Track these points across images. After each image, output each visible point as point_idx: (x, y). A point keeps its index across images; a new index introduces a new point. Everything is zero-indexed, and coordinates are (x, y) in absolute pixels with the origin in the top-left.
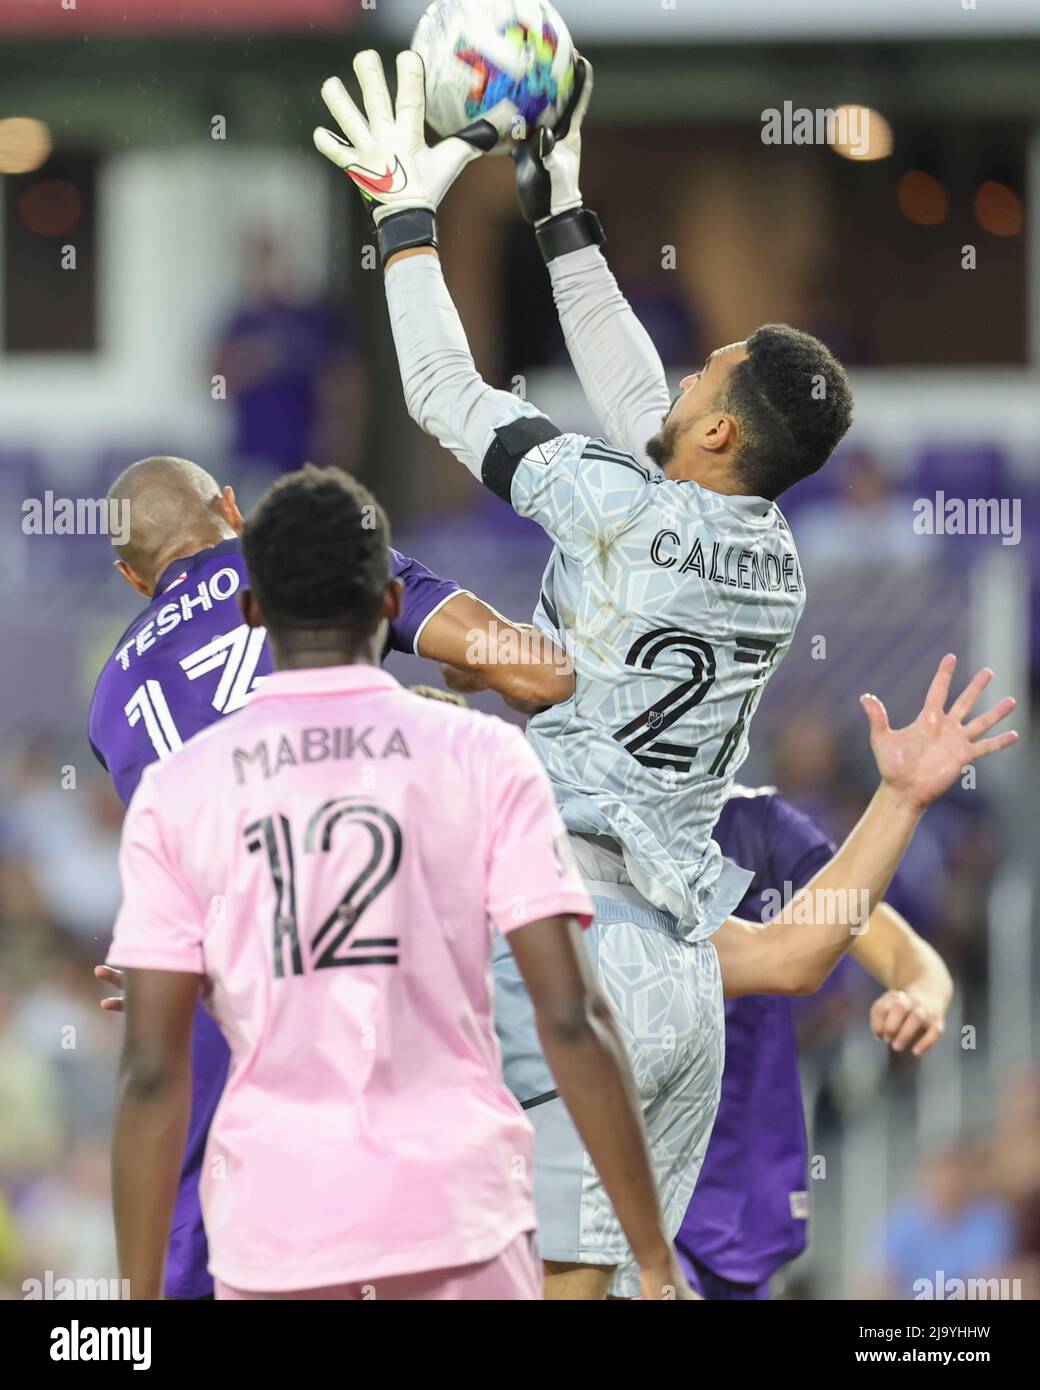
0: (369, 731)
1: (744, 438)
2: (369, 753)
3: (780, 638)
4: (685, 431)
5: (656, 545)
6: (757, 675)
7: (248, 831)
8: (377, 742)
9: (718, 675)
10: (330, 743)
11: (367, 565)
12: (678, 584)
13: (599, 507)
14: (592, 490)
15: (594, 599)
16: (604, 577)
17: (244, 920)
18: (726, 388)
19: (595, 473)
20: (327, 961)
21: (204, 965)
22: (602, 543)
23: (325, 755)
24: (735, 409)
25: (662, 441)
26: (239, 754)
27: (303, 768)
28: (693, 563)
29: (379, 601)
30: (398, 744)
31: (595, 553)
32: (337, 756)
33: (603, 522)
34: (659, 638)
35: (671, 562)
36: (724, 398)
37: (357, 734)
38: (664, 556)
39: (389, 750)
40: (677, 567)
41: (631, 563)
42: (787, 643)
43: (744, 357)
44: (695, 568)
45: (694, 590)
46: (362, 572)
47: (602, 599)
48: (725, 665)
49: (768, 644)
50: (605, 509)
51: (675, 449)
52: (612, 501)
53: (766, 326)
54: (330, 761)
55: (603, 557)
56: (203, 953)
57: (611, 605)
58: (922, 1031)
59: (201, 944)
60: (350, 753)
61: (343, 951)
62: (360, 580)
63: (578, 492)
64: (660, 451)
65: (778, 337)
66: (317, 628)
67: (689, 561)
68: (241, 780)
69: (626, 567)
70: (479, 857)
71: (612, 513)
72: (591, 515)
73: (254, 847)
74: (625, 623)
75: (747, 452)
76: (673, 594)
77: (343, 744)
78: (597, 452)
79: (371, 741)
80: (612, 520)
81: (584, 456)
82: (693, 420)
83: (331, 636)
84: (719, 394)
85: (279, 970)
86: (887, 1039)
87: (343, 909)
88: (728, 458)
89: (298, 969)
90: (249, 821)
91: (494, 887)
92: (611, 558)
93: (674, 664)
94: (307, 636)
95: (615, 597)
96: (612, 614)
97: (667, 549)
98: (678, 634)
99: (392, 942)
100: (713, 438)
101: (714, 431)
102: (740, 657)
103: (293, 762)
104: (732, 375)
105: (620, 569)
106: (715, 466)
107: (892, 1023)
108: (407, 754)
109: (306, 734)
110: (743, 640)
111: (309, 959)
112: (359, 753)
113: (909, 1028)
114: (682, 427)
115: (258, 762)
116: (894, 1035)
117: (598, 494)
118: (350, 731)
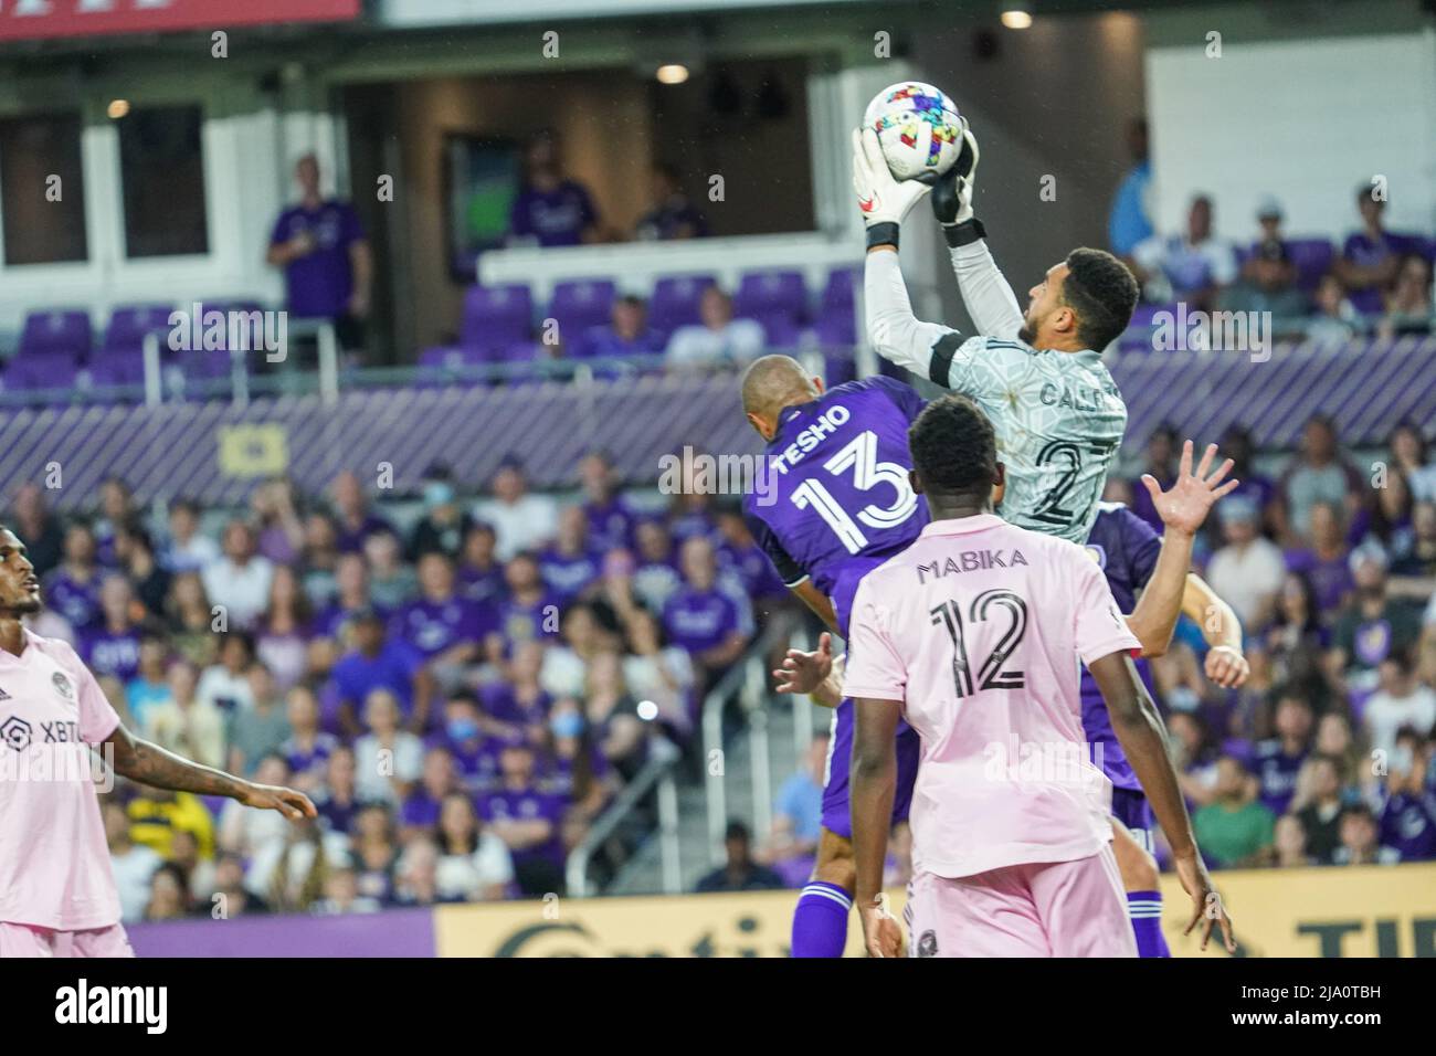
0: (1000, 552)
1: (1081, 320)
2: (1002, 564)
3: (1116, 438)
4: (1043, 322)
5: (1043, 393)
6: (1103, 463)
7: (933, 612)
8: (1006, 558)
9: (1083, 464)
10: (978, 560)
11: (986, 455)
12: (1058, 414)
13: (1005, 376)
14: (998, 367)
15: (1012, 429)
16: (1016, 415)
17: (933, 665)
18: (1062, 294)
19: (997, 357)
20: (988, 685)
21: (904, 697)
22: (1011, 396)
23: (976, 568)
24: (1070, 304)
25: (1027, 329)
26: (922, 568)
27: (964, 574)
28: (1066, 401)
29: (992, 475)
30: (1018, 558)
31: (1008, 403)
32: (984, 567)
33: (1009, 384)
34: (1053, 447)
35: (1053, 402)
36: (1062, 299)
37: (993, 554)
38: (1048, 399)
39: (1014, 562)
40: (1056, 404)
41: (1031, 405)
42: (1119, 443)
43: (1067, 272)
44: (1067, 403)
45: (1067, 417)
46: (984, 460)
47: (1017, 429)
48: (1086, 457)
49: (1109, 443)
50: (1009, 376)
51: (1039, 334)
52: (1011, 371)
53: (1075, 251)
54: (980, 570)
55: (1013, 406)
56: (905, 690)
57: (1023, 432)
58: (1238, 674)
59: (904, 685)
60: (991, 563)
61: (997, 679)
62: (983, 465)
63: (990, 370)
64: (1029, 336)
65: (1084, 257)
66: (958, 494)
67: (1063, 399)
68: (923, 581)
69: (1029, 409)
70: (1070, 621)
71: (1014, 377)
72: (1002, 383)
73: (936, 621)
74: (1033, 441)
75: (1084, 328)
76: (1057, 421)
77: (987, 560)
78: (994, 344)
79: (1001, 557)
80: (1014, 382)
81: (989, 348)
82: (1047, 314)
83: (966, 497)
84: (1058, 297)
85: (960, 694)
86: (1216, 682)
87: (996, 654)
88: (1074, 333)
89: (971, 692)
90: (934, 606)
91: (1080, 638)
92: (1018, 404)
93: (1061, 462)
94: (952, 499)
95: (1025, 425)
96: (1025, 437)
97: (1050, 394)
98: (1062, 443)
99: (1020, 674)
100: (1061, 323)
101: (1061, 319)
102: (1094, 452)
103: (957, 571)
104: (1063, 284)
105: (1024, 410)
106: (1066, 339)
107: (1220, 672)
108: (1025, 563)
109: (963, 556)
110: (1095, 441)
111: (977, 685)
112: (996, 565)
113: (1231, 675)
114: (1040, 320)
115: (932, 571)
116: (1221, 680)
117: (1003, 369)
118: (988, 552)
